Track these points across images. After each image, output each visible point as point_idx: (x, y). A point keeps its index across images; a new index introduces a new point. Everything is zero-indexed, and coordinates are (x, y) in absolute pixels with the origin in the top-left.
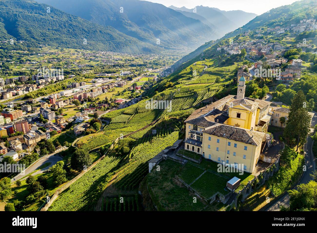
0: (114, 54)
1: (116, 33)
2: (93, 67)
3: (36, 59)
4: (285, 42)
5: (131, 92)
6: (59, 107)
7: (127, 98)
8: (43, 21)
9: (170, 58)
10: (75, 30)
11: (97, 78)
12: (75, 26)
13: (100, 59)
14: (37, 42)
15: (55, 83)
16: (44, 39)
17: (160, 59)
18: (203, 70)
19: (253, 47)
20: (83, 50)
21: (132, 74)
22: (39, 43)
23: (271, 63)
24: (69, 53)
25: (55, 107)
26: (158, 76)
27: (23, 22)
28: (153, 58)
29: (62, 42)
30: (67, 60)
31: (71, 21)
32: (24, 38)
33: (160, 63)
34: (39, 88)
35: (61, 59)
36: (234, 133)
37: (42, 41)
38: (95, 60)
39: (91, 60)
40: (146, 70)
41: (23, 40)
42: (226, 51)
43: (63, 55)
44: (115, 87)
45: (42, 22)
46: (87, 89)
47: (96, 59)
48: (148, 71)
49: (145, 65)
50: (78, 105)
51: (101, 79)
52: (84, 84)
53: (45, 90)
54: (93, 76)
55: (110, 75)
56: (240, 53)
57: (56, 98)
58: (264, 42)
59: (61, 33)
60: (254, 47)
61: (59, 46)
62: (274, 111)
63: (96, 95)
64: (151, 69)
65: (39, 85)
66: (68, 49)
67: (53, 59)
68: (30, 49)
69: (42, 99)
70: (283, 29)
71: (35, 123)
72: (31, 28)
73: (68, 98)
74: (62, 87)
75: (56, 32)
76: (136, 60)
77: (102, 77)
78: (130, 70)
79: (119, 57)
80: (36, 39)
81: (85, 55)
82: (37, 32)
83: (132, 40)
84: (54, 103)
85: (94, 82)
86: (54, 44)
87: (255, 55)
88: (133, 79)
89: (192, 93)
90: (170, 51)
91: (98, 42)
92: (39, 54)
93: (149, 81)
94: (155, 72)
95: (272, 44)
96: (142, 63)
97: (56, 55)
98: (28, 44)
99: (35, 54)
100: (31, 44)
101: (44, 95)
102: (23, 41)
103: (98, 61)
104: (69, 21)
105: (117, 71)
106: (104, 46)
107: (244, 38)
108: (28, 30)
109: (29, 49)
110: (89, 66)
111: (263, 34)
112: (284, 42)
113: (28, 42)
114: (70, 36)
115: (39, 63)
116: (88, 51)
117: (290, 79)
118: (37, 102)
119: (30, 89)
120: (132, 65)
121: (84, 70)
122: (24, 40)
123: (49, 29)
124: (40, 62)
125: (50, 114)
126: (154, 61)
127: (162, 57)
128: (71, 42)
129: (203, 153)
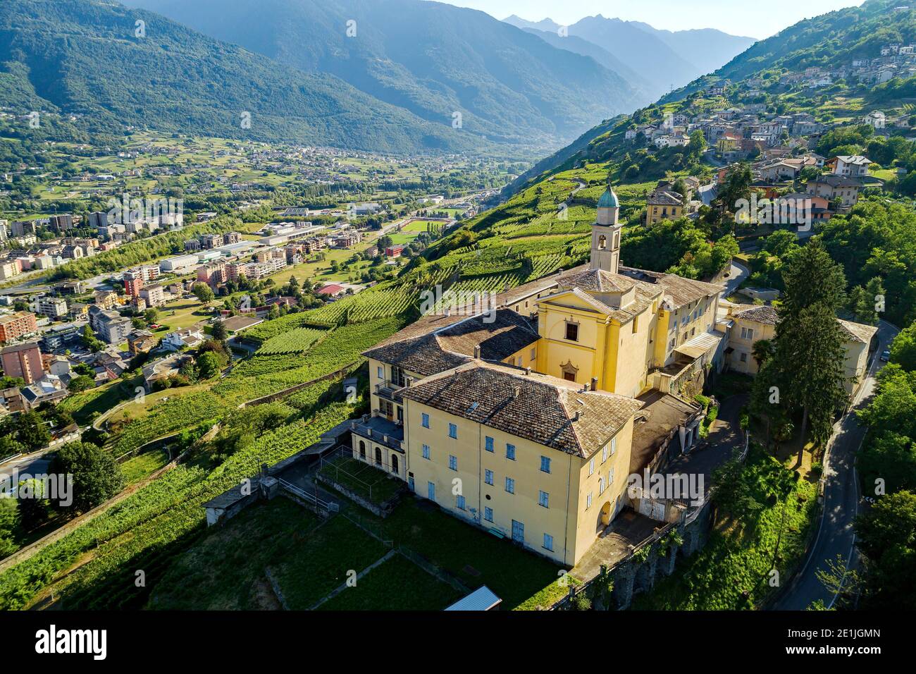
0: (340, 154)
1: (348, 95)
2: (272, 189)
3: (113, 166)
4: (830, 112)
5: (371, 262)
6: (148, 306)
7: (356, 279)
8: (136, 58)
9: (501, 168)
10: (229, 86)
11: (277, 222)
12: (229, 73)
13: (296, 167)
14: (119, 118)
15: (153, 234)
16: (139, 111)
17: (472, 168)
18: (570, 195)
19: (729, 127)
20: (249, 141)
21: (384, 212)
22: (124, 123)
23: (768, 166)
24: (207, 150)
25: (136, 305)
26: (457, 217)
27: (81, 62)
28: (450, 166)
29: (191, 120)
30: (201, 170)
31: (219, 58)
32: (81, 107)
33: (468, 182)
34: (104, 249)
35: (184, 166)
36: (511, 399)
37: (134, 117)
38: (282, 170)
39: (270, 169)
40: (425, 200)
41: (78, 112)
42: (650, 139)
43: (189, 156)
44: (327, 249)
45: (136, 63)
46: (242, 252)
47: (286, 169)
48: (432, 204)
49: (425, 186)
50: (206, 300)
51: (291, 224)
52: (236, 238)
53: (118, 256)
54: (267, 216)
55: (317, 213)
56: (687, 142)
57: (146, 277)
58: (766, 113)
59: (189, 94)
60: (732, 125)
61: (180, 131)
62: (737, 320)
63: (264, 272)
64: (442, 197)
65: (107, 239)
66: (206, 138)
67: (159, 166)
68: (97, 138)
69: (104, 282)
70: (829, 74)
71: (68, 351)
72: (102, 79)
73: (181, 279)
74: (172, 246)
75: (173, 90)
76: (403, 172)
77: (294, 217)
78: (378, 199)
79: (352, 163)
80: (116, 109)
81: (255, 156)
82: (119, 91)
83: (395, 114)
84: (137, 293)
85: (267, 234)
86: (167, 125)
87: (734, 150)
88: (382, 225)
89: (519, 261)
90: (505, 146)
91: (293, 119)
92: (122, 151)
93: (428, 232)
94: (452, 207)
95: (789, 117)
96: (418, 181)
97: (170, 156)
98: (91, 125)
99: (110, 152)
100: (102, 124)
101: (113, 269)
102: (79, 116)
103: (289, 174)
104: (214, 60)
105: (340, 202)
106: (310, 130)
107: (708, 101)
108: (92, 85)
109: (93, 139)
110: (262, 188)
111: (765, 89)
112: (826, 110)
113: (91, 119)
114: (213, 102)
115: (119, 180)
116: (263, 144)
117: (819, 216)
118: (89, 291)
119: (75, 251)
120: (388, 187)
121: (247, 198)
122: (82, 112)
123: (153, 82)
124: (121, 177)
125: (117, 324)
126: (451, 175)
127: (478, 164)
128: (215, 117)
129: (408, 475)
